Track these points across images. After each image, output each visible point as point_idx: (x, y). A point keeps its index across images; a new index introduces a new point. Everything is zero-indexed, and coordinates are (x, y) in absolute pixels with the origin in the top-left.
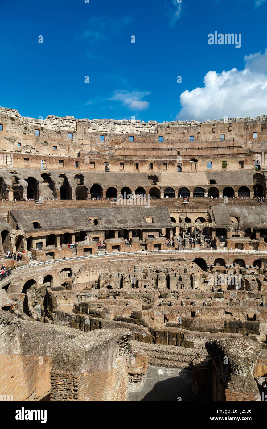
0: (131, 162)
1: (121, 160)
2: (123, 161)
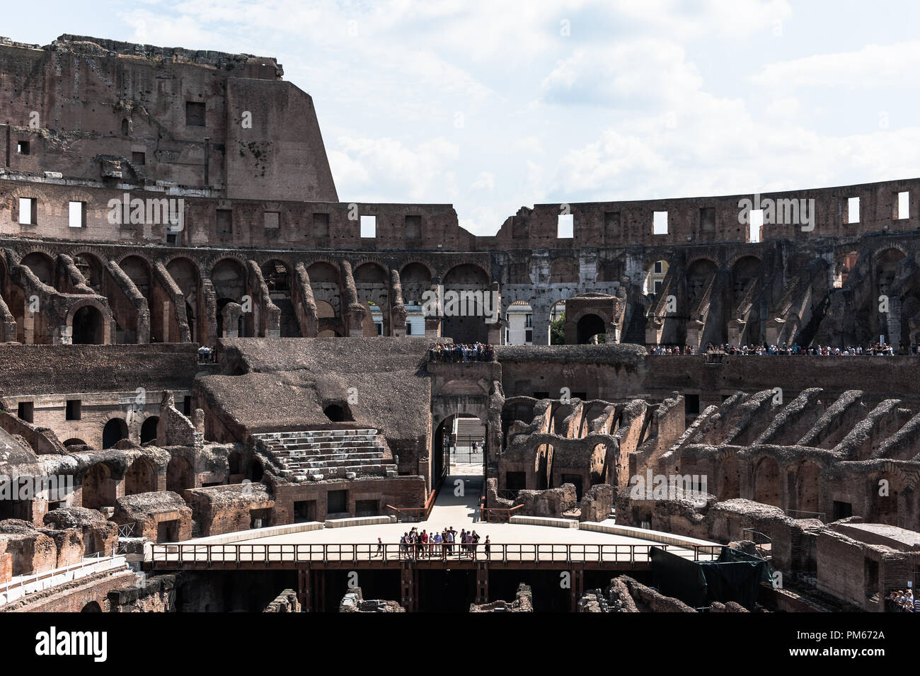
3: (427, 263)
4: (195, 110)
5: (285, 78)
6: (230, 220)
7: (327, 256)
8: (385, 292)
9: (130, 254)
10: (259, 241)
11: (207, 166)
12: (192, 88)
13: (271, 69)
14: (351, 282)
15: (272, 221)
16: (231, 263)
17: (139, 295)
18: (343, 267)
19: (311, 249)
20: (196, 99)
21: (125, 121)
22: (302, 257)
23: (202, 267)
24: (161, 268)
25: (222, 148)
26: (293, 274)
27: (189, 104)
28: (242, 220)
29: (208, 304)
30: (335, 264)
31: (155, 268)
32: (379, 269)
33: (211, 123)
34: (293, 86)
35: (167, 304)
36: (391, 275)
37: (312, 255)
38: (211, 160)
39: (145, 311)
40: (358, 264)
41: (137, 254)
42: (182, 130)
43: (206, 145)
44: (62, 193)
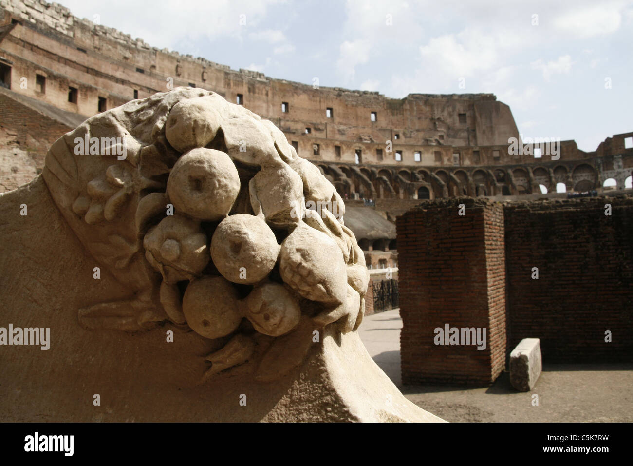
0: (61, 81)
1: (39, 68)
2: (45, 71)
3: (565, 166)
4: (462, 116)
5: (497, 100)
6: (479, 155)
7: (520, 165)
8: (547, 180)
9: (439, 170)
10: (492, 163)
11: (469, 138)
12: (460, 108)
13: (491, 98)
14: (531, 175)
15: (496, 154)
16: (480, 172)
17: (443, 183)
18: (527, 169)
19: (514, 163)
20: (462, 112)
21: (435, 123)
22: (510, 167)
23: (469, 174)
24: (452, 175)
25: (474, 130)
26: (507, 175)
27: (460, 115)
28: (484, 155)
29: (472, 188)
30: (524, 169)
31: (449, 175)
32: (543, 170)
33: (469, 121)
34: (501, 103)
35: (455, 188)
36: (549, 171)
37: (515, 166)
38: (470, 136)
39: (445, 188)
40: (534, 169)
41: (442, 169)
42: (458, 125)
43: (468, 130)
44: (412, 148)
